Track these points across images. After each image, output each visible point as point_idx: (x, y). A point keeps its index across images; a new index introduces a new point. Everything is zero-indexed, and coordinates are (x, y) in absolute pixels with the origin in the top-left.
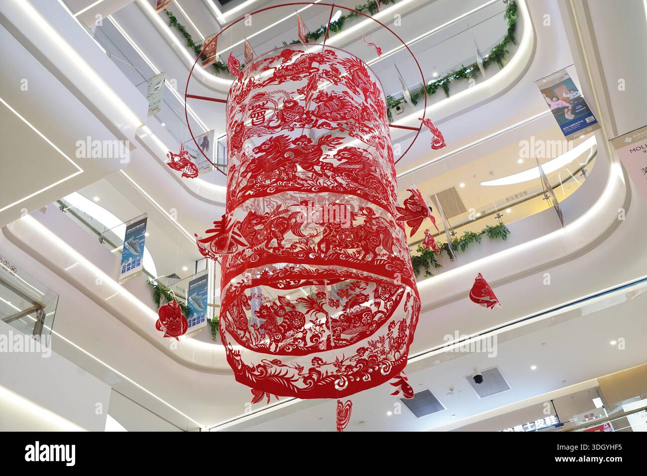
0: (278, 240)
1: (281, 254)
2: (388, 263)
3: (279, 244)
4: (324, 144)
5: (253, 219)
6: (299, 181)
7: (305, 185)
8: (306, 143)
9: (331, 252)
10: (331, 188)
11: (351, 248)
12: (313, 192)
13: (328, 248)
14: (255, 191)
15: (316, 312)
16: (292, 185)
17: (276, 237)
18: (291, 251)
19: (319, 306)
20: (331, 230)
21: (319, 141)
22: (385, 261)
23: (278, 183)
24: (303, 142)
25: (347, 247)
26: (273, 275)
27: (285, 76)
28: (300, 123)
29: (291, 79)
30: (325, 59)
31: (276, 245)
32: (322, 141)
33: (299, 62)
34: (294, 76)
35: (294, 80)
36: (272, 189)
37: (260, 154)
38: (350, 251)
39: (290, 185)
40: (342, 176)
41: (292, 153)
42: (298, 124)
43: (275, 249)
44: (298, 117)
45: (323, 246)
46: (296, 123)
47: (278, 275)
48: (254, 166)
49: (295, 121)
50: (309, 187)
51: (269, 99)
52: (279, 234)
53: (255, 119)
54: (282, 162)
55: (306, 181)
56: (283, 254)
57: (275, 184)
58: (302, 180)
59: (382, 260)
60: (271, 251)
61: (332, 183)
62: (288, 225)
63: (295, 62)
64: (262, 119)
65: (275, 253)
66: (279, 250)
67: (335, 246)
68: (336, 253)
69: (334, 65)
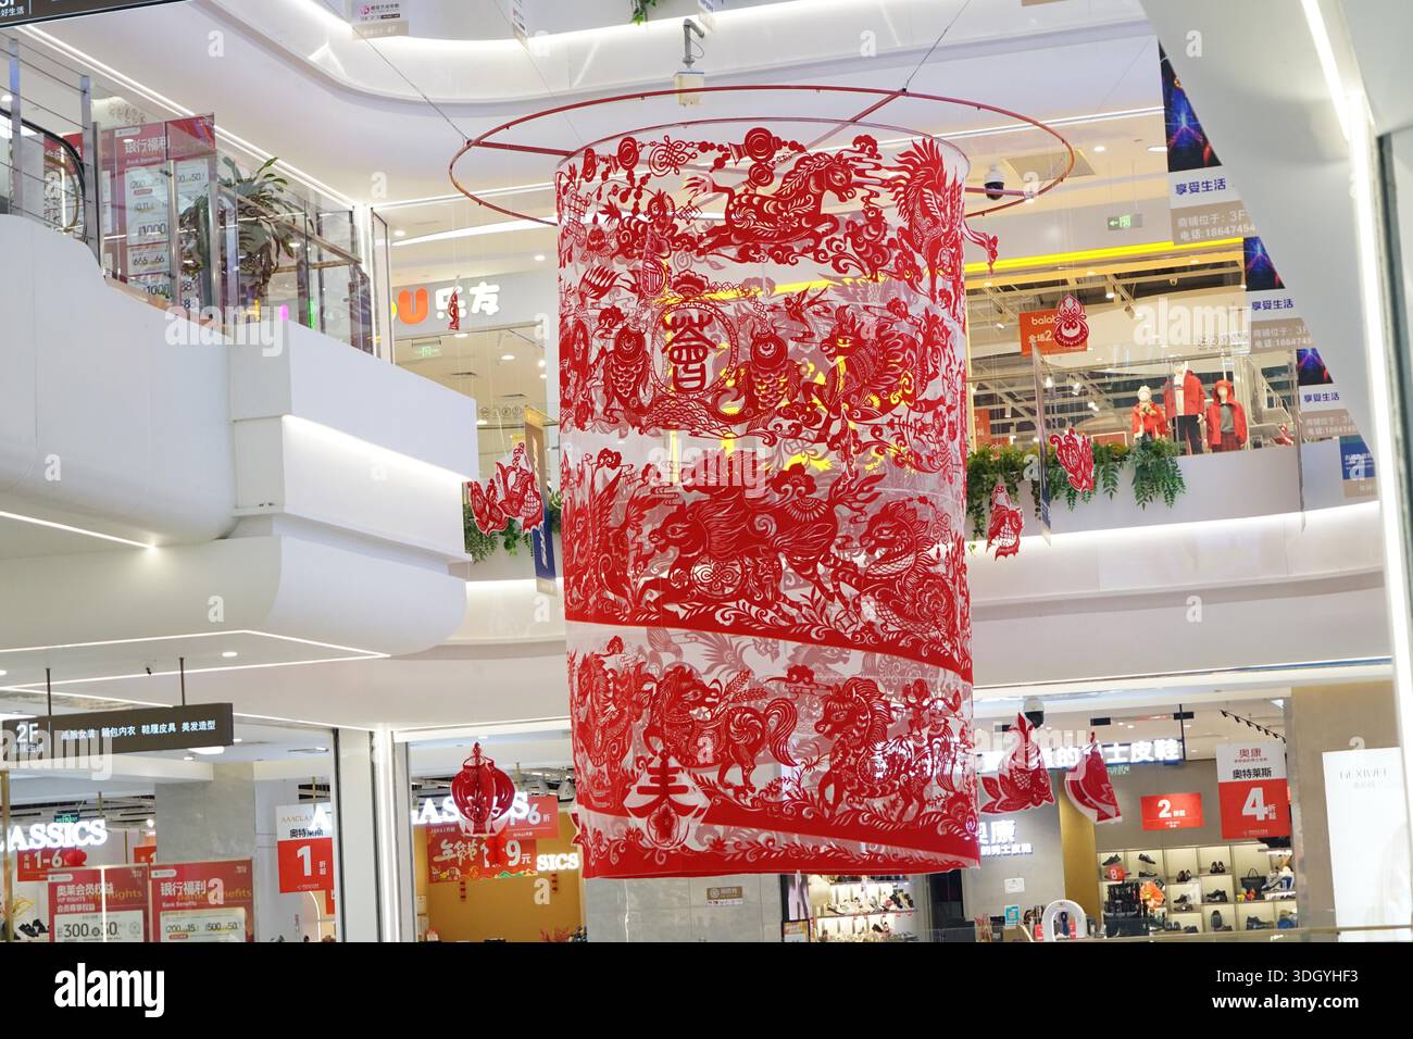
0: (743, 769)
1: (750, 804)
2: (944, 817)
3: (746, 779)
4: (841, 501)
5: (687, 690)
6: (786, 608)
7: (798, 621)
8: (803, 488)
9: (843, 807)
10: (849, 636)
11: (880, 796)
12: (812, 641)
13: (838, 798)
14: (689, 610)
15: (727, 672)
16: (771, 619)
17: (742, 764)
18: (771, 799)
19: (735, 654)
20: (846, 754)
21: (831, 490)
22: (938, 813)
23: (741, 602)
24: (795, 486)
25: (872, 795)
26: (735, 855)
27: (760, 237)
28: (790, 422)
29: (771, 253)
30: (855, 178)
31: (739, 782)
32: (837, 492)
33: (792, 191)
34: (778, 247)
35: (779, 261)
36: (726, 616)
39: (767, 619)
40: (874, 600)
41: (766, 516)
42: (786, 423)
43: (738, 790)
44: (784, 403)
45: (830, 792)
46: (779, 420)
47: (743, 857)
48: (684, 530)
49: (778, 413)
50: (805, 625)
51: (716, 309)
52: (745, 753)
53: (681, 367)
54: (750, 543)
55: (799, 608)
56: (753, 807)
57: (733, 604)
58: (792, 604)
59: (933, 813)
60: (730, 792)
61: (854, 623)
62: (763, 732)
63: (782, 188)
64: (698, 375)
65: (738, 799)
66: (746, 795)
67: (853, 794)
68: (854, 810)
69: (872, 200)
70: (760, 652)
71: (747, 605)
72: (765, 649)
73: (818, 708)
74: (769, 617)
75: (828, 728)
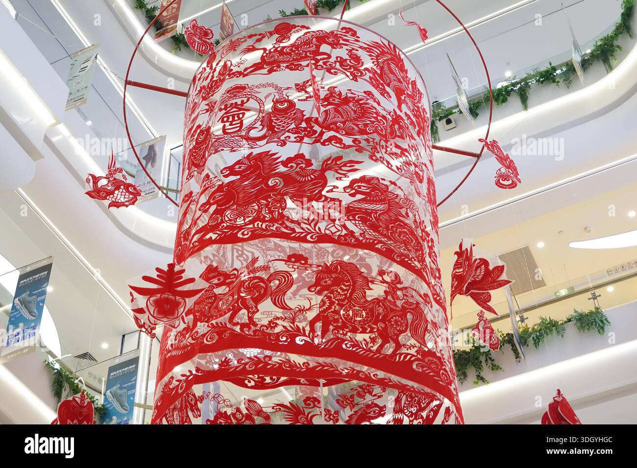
0: (249, 312)
1: (252, 334)
2: (418, 359)
3: (250, 319)
4: (330, 169)
5: (214, 277)
6: (288, 224)
7: (297, 231)
8: (304, 165)
9: (329, 336)
10: (336, 237)
11: (361, 333)
12: (309, 242)
14: (219, 235)
16: (276, 228)
17: (247, 308)
18: (269, 331)
19: (307, 418)
20: (332, 303)
21: (323, 164)
22: (413, 356)
23: (256, 224)
24: (298, 164)
25: (354, 330)
26: (238, 367)
27: (281, 62)
28: (296, 135)
29: (287, 67)
30: (341, 42)
32: (327, 165)
33: (301, 43)
34: (292, 64)
35: (291, 69)
36: (245, 233)
37: (232, 178)
38: (360, 337)
39: (274, 228)
40: (355, 220)
41: (277, 178)
42: (293, 136)
43: (243, 326)
44: (293, 126)
46: (290, 134)
47: (244, 368)
48: (221, 195)
49: (288, 131)
50: (302, 233)
51: (252, 95)
52: (251, 303)
53: (227, 124)
54: (264, 192)
55: (299, 224)
56: (254, 335)
57: (251, 226)
58: (293, 222)
59: (409, 354)
60: (237, 329)
61: (339, 231)
62: (266, 289)
63: (295, 42)
64: (239, 125)
65: (243, 332)
66: (250, 328)
67: (337, 328)
68: (338, 338)
69: (353, 51)
71: (260, 223)
72: (329, 418)
74: (275, 227)
75: (318, 288)
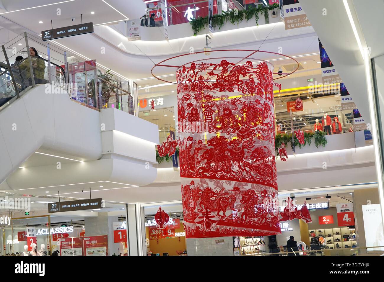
0: (223, 212)
1: (225, 220)
2: (271, 222)
3: (224, 214)
4: (245, 148)
5: (210, 193)
6: (233, 173)
7: (236, 176)
8: (236, 145)
9: (247, 220)
10: (248, 180)
11: (256, 217)
12: (239, 181)
13: (246, 218)
14: (210, 174)
17: (223, 210)
18: (230, 219)
19: (221, 184)
20: (248, 208)
22: (270, 221)
23: (222, 172)
24: (234, 144)
25: (254, 217)
26: (222, 232)
27: (225, 86)
28: (233, 129)
29: (227, 89)
30: (247, 71)
31: (222, 215)
32: (244, 146)
33: (232, 75)
34: (229, 88)
35: (229, 91)
36: (219, 175)
37: (211, 147)
38: (256, 219)
39: (228, 176)
40: (254, 171)
41: (227, 151)
42: (232, 129)
43: (222, 217)
44: (231, 125)
45: (244, 217)
47: (224, 233)
48: (208, 155)
49: (230, 127)
51: (215, 103)
52: (224, 208)
53: (207, 117)
54: (224, 158)
55: (236, 173)
56: (226, 221)
57: (220, 173)
58: (234, 172)
59: (269, 221)
60: (220, 218)
61: (249, 176)
62: (228, 203)
63: (230, 74)
64: (211, 118)
65: (222, 219)
66: (224, 218)
67: (250, 217)
68: (250, 221)
69: (251, 76)
70: (227, 184)
71: (224, 173)
73: (241, 197)
74: (229, 175)
75: (243, 201)
